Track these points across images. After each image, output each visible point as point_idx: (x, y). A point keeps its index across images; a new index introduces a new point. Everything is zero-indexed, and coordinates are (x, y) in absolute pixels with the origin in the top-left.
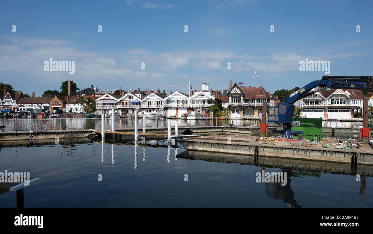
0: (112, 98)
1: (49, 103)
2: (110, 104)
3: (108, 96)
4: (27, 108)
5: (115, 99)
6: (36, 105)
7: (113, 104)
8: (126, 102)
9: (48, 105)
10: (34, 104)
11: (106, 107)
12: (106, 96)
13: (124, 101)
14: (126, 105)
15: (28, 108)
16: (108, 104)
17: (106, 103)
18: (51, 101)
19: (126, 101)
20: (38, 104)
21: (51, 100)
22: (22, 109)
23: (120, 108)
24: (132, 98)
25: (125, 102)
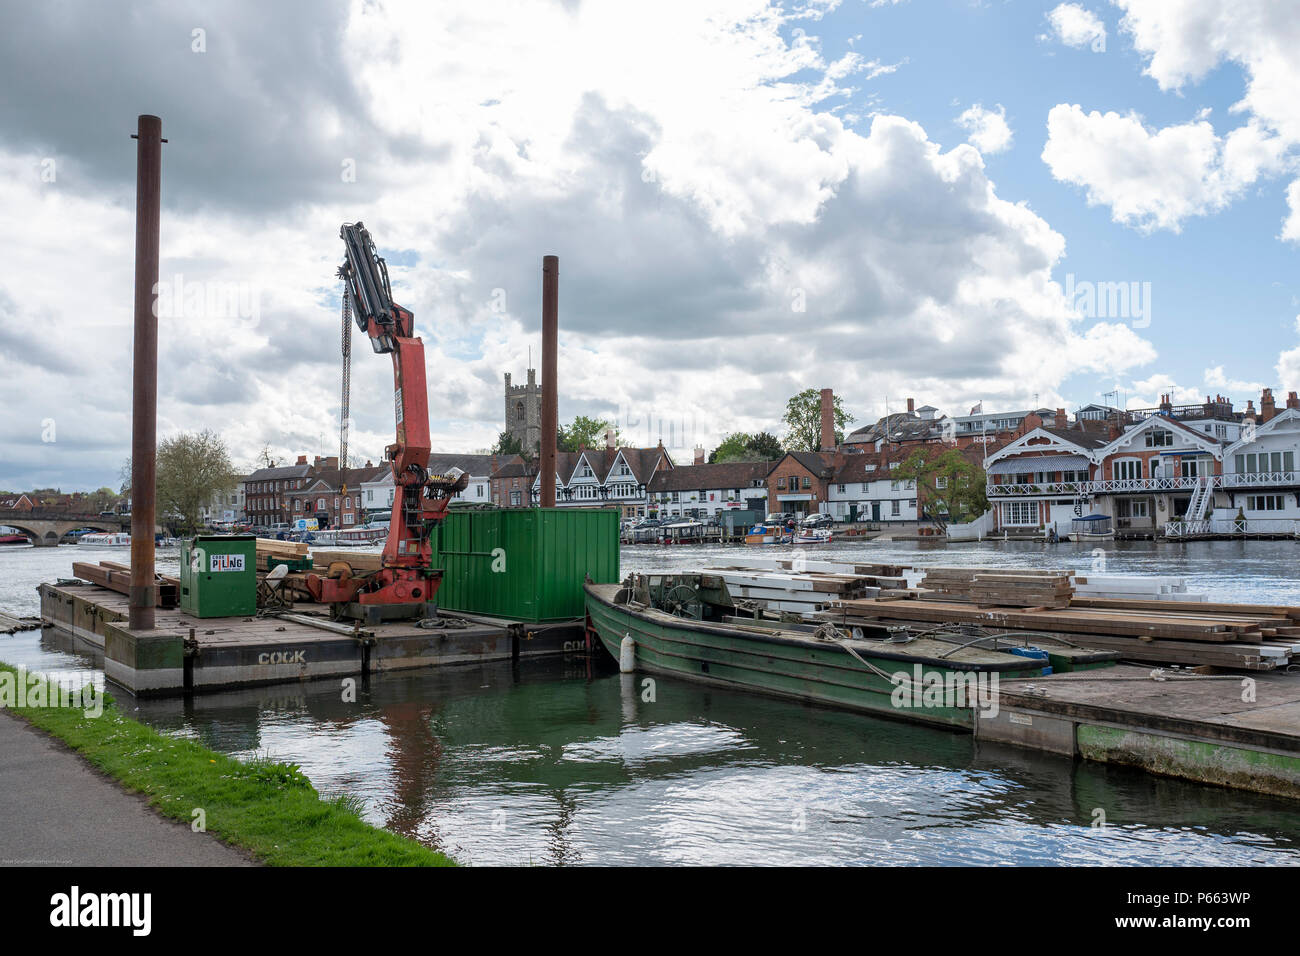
0: (1064, 445)
1: (765, 486)
2: (1053, 476)
3: (1045, 441)
4: (685, 506)
5: (1081, 451)
6: (718, 494)
7: (1070, 476)
8: (1138, 464)
9: (761, 493)
10: (712, 492)
11: (1036, 489)
12: (1032, 442)
13: (1127, 460)
14: (1139, 476)
15: (690, 507)
16: (1045, 479)
17: (1032, 475)
18: (774, 475)
19: (1135, 460)
20: (724, 489)
21: (771, 472)
22: (670, 514)
23: (1105, 494)
24: (1170, 442)
25: (1131, 464)
